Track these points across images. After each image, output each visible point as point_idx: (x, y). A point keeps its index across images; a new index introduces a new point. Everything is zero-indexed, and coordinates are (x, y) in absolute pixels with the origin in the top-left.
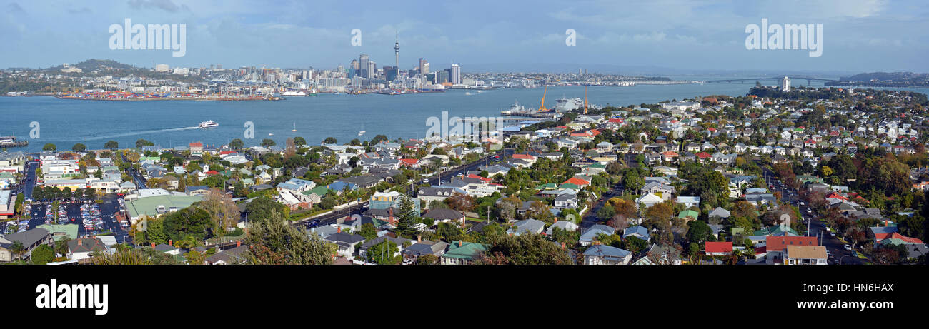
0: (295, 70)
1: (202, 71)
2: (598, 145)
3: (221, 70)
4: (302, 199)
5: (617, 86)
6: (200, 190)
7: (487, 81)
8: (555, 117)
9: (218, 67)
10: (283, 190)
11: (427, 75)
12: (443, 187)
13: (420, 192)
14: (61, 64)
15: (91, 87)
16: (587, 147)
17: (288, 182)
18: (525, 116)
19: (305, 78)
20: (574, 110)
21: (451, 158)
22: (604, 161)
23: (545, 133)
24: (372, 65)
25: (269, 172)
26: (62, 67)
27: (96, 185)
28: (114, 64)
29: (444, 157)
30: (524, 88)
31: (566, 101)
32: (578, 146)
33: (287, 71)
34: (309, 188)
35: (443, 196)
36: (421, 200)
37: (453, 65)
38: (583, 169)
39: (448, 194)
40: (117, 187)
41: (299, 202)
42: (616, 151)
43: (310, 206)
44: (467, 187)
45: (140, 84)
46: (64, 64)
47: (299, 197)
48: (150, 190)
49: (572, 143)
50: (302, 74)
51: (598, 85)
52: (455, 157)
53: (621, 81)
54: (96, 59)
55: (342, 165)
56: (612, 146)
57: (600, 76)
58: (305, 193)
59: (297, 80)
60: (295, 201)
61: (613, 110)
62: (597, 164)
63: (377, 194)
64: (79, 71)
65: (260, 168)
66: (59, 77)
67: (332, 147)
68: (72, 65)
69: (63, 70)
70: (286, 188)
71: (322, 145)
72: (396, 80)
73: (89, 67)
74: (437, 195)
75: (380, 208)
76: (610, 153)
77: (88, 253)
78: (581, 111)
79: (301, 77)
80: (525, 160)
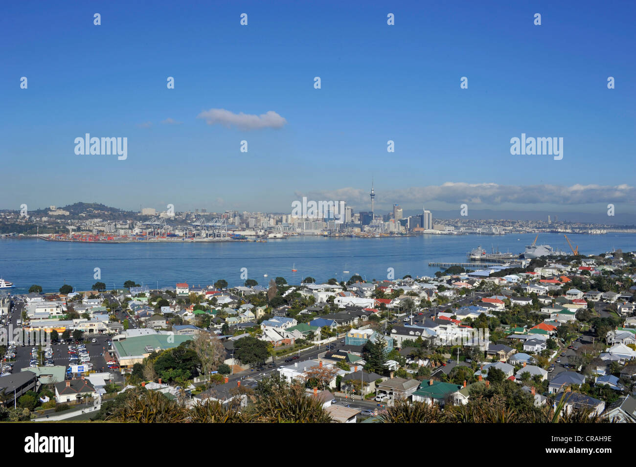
0: (275, 214)
1: (188, 215)
2: (568, 292)
3: (206, 214)
4: (285, 336)
5: (588, 233)
6: (187, 329)
7: (456, 227)
8: (524, 263)
9: (204, 211)
10: (267, 327)
11: (400, 220)
12: (415, 326)
13: (394, 331)
14: (48, 207)
15: (79, 229)
16: (556, 294)
17: (271, 320)
18: (494, 261)
19: (284, 221)
20: (543, 257)
21: (423, 301)
22: (573, 309)
23: (514, 278)
24: (350, 211)
25: (254, 311)
26: (49, 209)
27: (84, 326)
28: (101, 207)
29: (417, 298)
30: (493, 234)
31: (535, 248)
32: (547, 293)
33: (268, 215)
34: (290, 325)
35: (415, 335)
36: (394, 340)
37: (425, 212)
38: (552, 315)
39: (420, 334)
40: (105, 327)
41: (281, 338)
42: (586, 299)
43: (292, 342)
44: (437, 328)
45: (127, 226)
46: (51, 207)
47: (282, 334)
48: (138, 329)
49: (541, 288)
50: (282, 218)
51: (568, 233)
52: (426, 298)
53: (591, 229)
54: (84, 202)
55: (321, 302)
56: (582, 294)
57: (569, 223)
58: (288, 330)
59: (277, 224)
60: (279, 338)
61: (583, 258)
62: (565, 311)
63: (353, 331)
64: (67, 213)
65: (244, 307)
66: (45, 219)
67: (311, 286)
68: (60, 208)
69: (50, 213)
70: (270, 325)
71: (302, 284)
72: (371, 224)
73: (77, 210)
74: (408, 334)
75: (355, 344)
76: (581, 301)
77: (76, 394)
78: (551, 257)
79: (281, 221)
80: (494, 304)
